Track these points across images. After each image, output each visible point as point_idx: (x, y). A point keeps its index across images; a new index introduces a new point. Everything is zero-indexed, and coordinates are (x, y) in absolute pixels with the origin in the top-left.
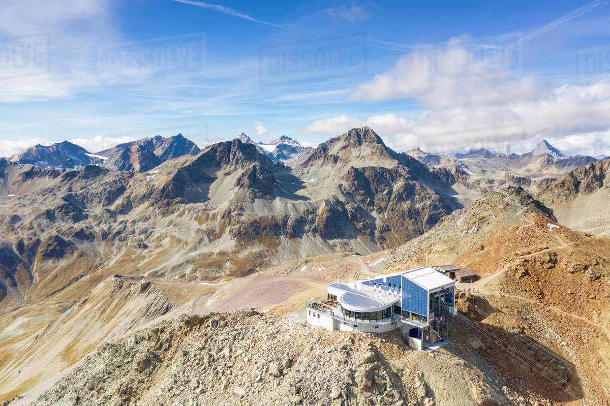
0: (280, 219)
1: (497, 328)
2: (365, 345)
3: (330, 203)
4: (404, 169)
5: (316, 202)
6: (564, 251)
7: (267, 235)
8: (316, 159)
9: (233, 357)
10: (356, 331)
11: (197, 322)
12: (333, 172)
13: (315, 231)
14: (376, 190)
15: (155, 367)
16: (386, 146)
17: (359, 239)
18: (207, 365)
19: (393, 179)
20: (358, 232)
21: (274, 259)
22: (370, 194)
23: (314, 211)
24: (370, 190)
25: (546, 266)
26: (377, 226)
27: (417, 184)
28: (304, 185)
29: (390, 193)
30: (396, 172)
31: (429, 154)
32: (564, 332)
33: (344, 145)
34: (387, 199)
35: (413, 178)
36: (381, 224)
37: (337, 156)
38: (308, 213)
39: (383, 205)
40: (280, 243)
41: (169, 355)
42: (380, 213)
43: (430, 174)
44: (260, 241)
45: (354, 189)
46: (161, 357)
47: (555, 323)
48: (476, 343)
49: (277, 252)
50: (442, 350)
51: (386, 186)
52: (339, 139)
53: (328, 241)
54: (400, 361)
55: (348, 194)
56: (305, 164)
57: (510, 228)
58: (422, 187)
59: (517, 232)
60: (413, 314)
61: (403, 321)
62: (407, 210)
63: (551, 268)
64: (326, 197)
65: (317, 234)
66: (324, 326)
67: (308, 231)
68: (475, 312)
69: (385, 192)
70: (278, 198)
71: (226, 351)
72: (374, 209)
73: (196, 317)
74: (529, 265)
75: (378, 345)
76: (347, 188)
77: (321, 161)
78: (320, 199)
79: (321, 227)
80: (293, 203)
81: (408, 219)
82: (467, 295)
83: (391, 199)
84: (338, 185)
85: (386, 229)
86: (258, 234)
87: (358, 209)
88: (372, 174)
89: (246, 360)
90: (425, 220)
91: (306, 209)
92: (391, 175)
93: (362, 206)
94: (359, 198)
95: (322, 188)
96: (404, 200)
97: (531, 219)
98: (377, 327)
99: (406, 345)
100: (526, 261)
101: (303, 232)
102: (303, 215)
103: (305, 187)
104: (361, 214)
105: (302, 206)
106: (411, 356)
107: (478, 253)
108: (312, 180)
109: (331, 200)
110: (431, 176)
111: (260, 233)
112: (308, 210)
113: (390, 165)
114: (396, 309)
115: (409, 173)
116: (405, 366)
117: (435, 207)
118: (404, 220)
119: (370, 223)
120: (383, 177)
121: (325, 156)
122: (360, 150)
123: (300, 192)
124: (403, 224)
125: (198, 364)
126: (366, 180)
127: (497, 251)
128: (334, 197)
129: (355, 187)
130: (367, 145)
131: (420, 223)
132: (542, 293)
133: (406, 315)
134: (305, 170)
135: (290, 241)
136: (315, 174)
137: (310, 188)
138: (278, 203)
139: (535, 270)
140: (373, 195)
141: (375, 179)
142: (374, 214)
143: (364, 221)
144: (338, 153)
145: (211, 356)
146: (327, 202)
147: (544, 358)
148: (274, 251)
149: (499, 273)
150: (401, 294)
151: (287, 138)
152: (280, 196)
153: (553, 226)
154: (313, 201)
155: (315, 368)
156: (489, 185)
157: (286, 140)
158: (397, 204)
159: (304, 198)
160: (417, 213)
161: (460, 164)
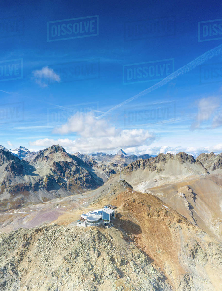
0: (28, 184)
1: (123, 220)
2: (95, 229)
3: (48, 176)
4: (75, 162)
5: (42, 176)
6: (136, 198)
7: (24, 191)
8: (39, 158)
9: (56, 238)
10: (92, 226)
11: (39, 230)
12: (47, 163)
13: (43, 188)
14: (65, 170)
15: (28, 245)
16: (67, 152)
17: (61, 190)
18: (48, 242)
19: (71, 166)
20: (60, 187)
21: (28, 200)
22: (63, 172)
23: (42, 180)
24: (63, 170)
25: (132, 203)
26: (67, 184)
27: (80, 168)
28: (35, 169)
29: (71, 171)
30: (72, 163)
31: (82, 155)
32: (137, 219)
33: (50, 152)
34: (70, 173)
35: (79, 165)
36: (69, 183)
37: (48, 157)
38: (40, 181)
39: (68, 176)
40: (30, 193)
41: (32, 241)
42: (68, 179)
43: (84, 163)
44: (21, 194)
45: (56, 170)
46: (30, 242)
47: (135, 217)
48: (119, 224)
49: (29, 197)
50: (113, 228)
51: (69, 169)
52: (48, 149)
53: (49, 191)
54: (104, 232)
55: (54, 172)
56: (35, 160)
57: (123, 193)
58: (82, 169)
59: (125, 194)
60: (106, 220)
61: (103, 222)
62: (77, 178)
63: (133, 203)
64: (46, 174)
65: (45, 189)
66: (83, 226)
67: (41, 188)
68: (118, 217)
69: (69, 171)
70: (26, 175)
71: (53, 237)
72: (65, 178)
73: (38, 229)
74: (128, 203)
75: (98, 229)
76: (54, 170)
77: (41, 159)
78: (43, 175)
79: (46, 186)
80: (33, 177)
81: (78, 181)
82: (116, 213)
83: (71, 174)
84: (50, 169)
85: (71, 185)
86: (19, 191)
87: (59, 178)
88: (63, 164)
89: (60, 238)
90: (84, 181)
91: (38, 179)
92: (70, 164)
93: (61, 177)
94: (59, 174)
95: (44, 170)
96: (76, 174)
97: (127, 190)
98: (97, 225)
99: (104, 228)
100: (128, 202)
101: (39, 188)
102: (38, 182)
103: (36, 170)
104: (61, 180)
105: (37, 178)
106: (106, 230)
107: (115, 200)
108: (39, 167)
109: (48, 175)
110: (85, 164)
111: (21, 190)
112: (39, 180)
113: (69, 160)
114: (101, 219)
115: (77, 163)
116: (105, 233)
117: (87, 176)
118: (77, 181)
119: (65, 183)
120: (67, 165)
121: (43, 157)
122: (57, 154)
123: (35, 172)
124: (77, 183)
125: (45, 242)
126: (61, 166)
127: (120, 199)
128: (49, 174)
129: (57, 169)
130: (60, 152)
131: (83, 182)
132: (132, 210)
133: (104, 220)
134: (35, 163)
135: (34, 193)
136: (40, 164)
137: (38, 170)
138: (26, 177)
139: (130, 204)
140: (65, 173)
141: (64, 166)
142: (66, 179)
143: (62, 182)
144: (48, 155)
145: (49, 239)
146: (47, 176)
147: (134, 226)
148: (28, 197)
149: (122, 206)
150: (102, 215)
151: (22, 147)
152: (26, 174)
153: (133, 191)
154: (41, 176)
155: (84, 237)
156: (105, 167)
157: (22, 148)
158: (74, 175)
159: (36, 175)
160: (81, 178)
161: (94, 159)
